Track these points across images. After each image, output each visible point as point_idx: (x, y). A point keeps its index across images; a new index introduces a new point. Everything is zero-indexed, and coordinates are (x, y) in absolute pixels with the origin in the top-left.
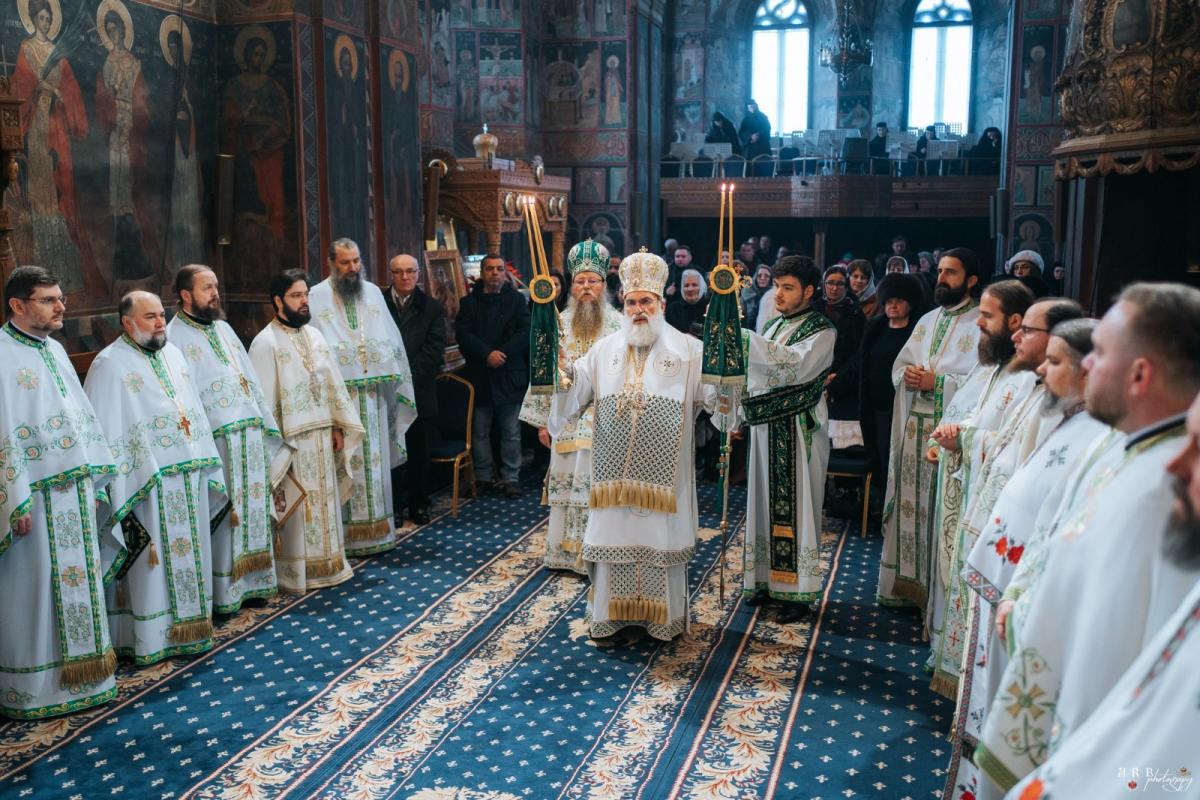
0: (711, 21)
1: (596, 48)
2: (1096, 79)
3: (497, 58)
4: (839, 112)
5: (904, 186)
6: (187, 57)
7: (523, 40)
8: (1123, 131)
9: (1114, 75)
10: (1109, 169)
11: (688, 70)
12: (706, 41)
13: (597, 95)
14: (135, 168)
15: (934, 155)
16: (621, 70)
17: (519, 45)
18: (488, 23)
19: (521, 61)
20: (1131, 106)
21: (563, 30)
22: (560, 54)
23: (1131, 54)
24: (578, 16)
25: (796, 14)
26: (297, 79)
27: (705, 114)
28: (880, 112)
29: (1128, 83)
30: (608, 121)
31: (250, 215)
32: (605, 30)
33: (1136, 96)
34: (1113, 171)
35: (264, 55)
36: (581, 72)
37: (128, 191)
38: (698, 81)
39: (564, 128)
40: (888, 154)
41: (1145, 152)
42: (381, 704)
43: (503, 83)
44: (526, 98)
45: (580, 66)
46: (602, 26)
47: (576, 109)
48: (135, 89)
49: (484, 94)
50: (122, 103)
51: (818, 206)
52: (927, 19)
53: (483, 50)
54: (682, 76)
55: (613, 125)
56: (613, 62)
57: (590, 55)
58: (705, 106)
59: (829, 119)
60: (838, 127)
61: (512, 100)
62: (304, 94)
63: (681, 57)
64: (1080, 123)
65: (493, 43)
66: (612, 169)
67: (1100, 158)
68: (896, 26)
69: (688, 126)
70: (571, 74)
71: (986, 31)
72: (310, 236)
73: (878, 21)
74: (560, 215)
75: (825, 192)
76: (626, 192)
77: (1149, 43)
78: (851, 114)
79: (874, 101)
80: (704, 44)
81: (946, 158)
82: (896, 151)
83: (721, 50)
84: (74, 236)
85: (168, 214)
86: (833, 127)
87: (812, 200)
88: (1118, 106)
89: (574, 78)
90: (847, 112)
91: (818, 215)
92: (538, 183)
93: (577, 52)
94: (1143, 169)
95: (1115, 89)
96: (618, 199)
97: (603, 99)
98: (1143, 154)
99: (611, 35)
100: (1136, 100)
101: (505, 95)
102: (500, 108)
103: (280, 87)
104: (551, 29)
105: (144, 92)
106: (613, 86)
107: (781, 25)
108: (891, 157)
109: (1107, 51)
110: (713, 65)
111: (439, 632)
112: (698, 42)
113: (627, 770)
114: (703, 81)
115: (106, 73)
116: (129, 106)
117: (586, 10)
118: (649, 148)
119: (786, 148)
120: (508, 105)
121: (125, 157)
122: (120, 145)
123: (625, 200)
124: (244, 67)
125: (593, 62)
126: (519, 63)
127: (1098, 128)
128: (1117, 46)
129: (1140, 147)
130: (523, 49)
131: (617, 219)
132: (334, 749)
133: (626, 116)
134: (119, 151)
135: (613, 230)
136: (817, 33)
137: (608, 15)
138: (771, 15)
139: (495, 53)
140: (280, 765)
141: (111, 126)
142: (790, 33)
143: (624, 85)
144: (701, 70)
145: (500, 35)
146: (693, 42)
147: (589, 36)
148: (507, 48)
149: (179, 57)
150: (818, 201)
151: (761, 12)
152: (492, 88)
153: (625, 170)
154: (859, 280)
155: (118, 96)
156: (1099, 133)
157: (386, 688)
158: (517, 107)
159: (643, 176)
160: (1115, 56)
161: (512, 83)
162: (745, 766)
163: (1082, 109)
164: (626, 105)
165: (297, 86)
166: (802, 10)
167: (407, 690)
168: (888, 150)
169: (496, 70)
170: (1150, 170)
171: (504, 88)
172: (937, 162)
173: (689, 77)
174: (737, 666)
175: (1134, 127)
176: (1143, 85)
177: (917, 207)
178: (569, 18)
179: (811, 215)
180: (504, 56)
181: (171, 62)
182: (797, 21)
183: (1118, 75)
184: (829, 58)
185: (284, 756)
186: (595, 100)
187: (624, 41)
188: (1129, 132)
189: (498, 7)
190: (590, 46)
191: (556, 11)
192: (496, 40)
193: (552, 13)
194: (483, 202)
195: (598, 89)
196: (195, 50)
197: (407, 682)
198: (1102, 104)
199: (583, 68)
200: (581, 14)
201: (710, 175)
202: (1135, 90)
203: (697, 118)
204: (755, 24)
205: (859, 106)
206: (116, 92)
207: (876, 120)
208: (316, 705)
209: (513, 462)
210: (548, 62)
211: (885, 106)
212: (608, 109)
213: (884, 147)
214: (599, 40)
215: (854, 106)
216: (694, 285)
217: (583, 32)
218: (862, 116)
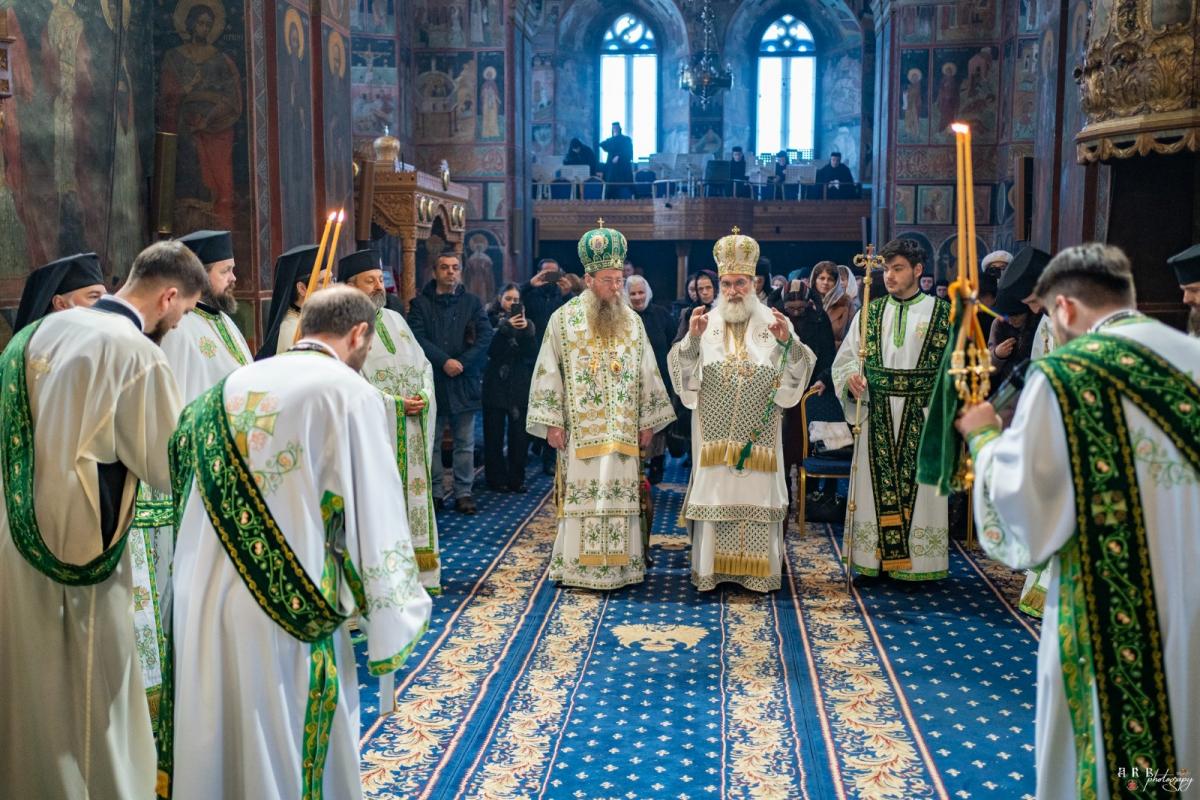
0: (561, 43)
1: (472, 58)
2: (1134, 59)
3: (370, 65)
4: (691, 138)
5: (766, 210)
6: (125, 22)
7: (397, 47)
8: (1162, 111)
9: (1154, 56)
10: (1148, 149)
11: (538, 92)
12: (556, 63)
13: (474, 107)
14: (79, 141)
15: (792, 180)
16: (499, 81)
17: (393, 53)
18: (360, 28)
19: (396, 69)
20: (1172, 86)
21: (436, 39)
22: (433, 63)
23: (1171, 35)
24: (452, 25)
25: (643, 40)
26: (250, 52)
27: (555, 137)
28: (730, 138)
29: (1170, 63)
30: (485, 134)
31: (192, 201)
32: (482, 40)
33: (1177, 76)
34: (1152, 152)
35: (210, 25)
36: (456, 83)
37: (72, 166)
38: (549, 103)
39: (438, 141)
40: (747, 178)
41: (1188, 130)
42: (460, 721)
43: (376, 91)
44: (400, 106)
45: (455, 77)
46: (478, 36)
47: (452, 121)
48: (77, 51)
49: (356, 104)
50: (66, 66)
51: (683, 228)
52: (771, 49)
53: (355, 56)
54: (531, 96)
55: (490, 138)
56: (490, 74)
57: (466, 66)
58: (555, 128)
59: (681, 143)
60: (690, 152)
61: (387, 109)
62: (257, 70)
63: (530, 79)
64: (1112, 105)
65: (365, 49)
66: (490, 185)
67: (1138, 139)
68: (744, 54)
69: (538, 149)
70: (446, 85)
71: (830, 62)
72: (262, 226)
73: (727, 48)
74: (460, 225)
75: (690, 214)
76: (505, 208)
77: (1190, 23)
78: (703, 139)
79: (725, 127)
80: (553, 66)
81: (804, 182)
82: (756, 176)
83: (570, 73)
84: (21, 212)
85: (109, 196)
86: (685, 151)
87: (677, 222)
88: (1158, 87)
89: (448, 90)
90: (699, 137)
91: (683, 238)
92: (445, 189)
93: (451, 62)
94: (1185, 149)
95: (1155, 70)
96: (497, 215)
97: (479, 112)
98: (1185, 133)
99: (488, 45)
100: (1177, 80)
101: (378, 104)
102: (373, 118)
103: (229, 61)
104: (424, 38)
105: (86, 55)
106: (490, 98)
107: (629, 50)
108: (751, 180)
109: (1145, 32)
110: (563, 87)
111: (476, 646)
112: (548, 63)
113: (774, 769)
114: (553, 103)
115: (51, 30)
116: (72, 70)
117: (461, 19)
118: (524, 163)
119: (641, 172)
120: (381, 114)
121: (69, 127)
122: (64, 112)
123: (504, 217)
124: (187, 37)
125: (468, 73)
126: (393, 71)
127: (1134, 109)
128: (1157, 26)
129: (1182, 127)
130: (397, 56)
131: (496, 237)
132: (439, 768)
133: (504, 129)
134: (63, 120)
135: (491, 247)
136: (666, 59)
137: (485, 25)
138: (618, 40)
139: (367, 60)
140: (386, 790)
141: (55, 90)
142: (638, 60)
143: (502, 98)
144: (551, 91)
145: (373, 41)
146: (543, 63)
147: (464, 46)
148: (380, 54)
149: (118, 19)
150: (683, 223)
151: (609, 36)
152: (364, 97)
153: (503, 185)
154: (825, 282)
155: (62, 57)
156: (1135, 114)
157: (455, 704)
158: (391, 117)
159: (519, 194)
160: (1154, 36)
161: (386, 92)
162: (893, 757)
163: (1117, 91)
164: (505, 119)
165: (250, 59)
166: (650, 35)
167: (480, 705)
168: (748, 174)
169: (369, 77)
170: (1193, 149)
171: (378, 97)
172: (796, 186)
173: (538, 99)
174: (815, 664)
175: (1174, 107)
176: (1184, 65)
177: (778, 230)
178: (442, 26)
179: (676, 238)
180: (378, 63)
181: (111, 25)
182: (644, 47)
183: (1158, 56)
184: (690, 81)
185: (384, 781)
186: (472, 112)
187: (502, 53)
188: (1170, 113)
189: (370, 11)
190: (466, 56)
191: (429, 18)
192: (369, 46)
193: (424, 20)
194: (398, 206)
195: (474, 101)
196: (133, 16)
197: (475, 697)
198: (1140, 85)
199: (458, 79)
200: (456, 23)
201: (569, 197)
202: (1176, 70)
203: (548, 141)
204: (603, 48)
205: (711, 132)
206: (60, 52)
207: (728, 146)
208: (386, 726)
209: (466, 476)
210: (420, 73)
211: (735, 132)
212: (485, 122)
213: (744, 172)
214: (476, 50)
215: (705, 132)
216: (641, 293)
217: (458, 42)
218: (714, 142)
